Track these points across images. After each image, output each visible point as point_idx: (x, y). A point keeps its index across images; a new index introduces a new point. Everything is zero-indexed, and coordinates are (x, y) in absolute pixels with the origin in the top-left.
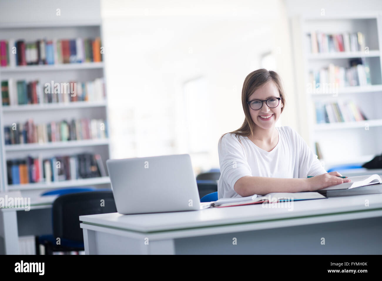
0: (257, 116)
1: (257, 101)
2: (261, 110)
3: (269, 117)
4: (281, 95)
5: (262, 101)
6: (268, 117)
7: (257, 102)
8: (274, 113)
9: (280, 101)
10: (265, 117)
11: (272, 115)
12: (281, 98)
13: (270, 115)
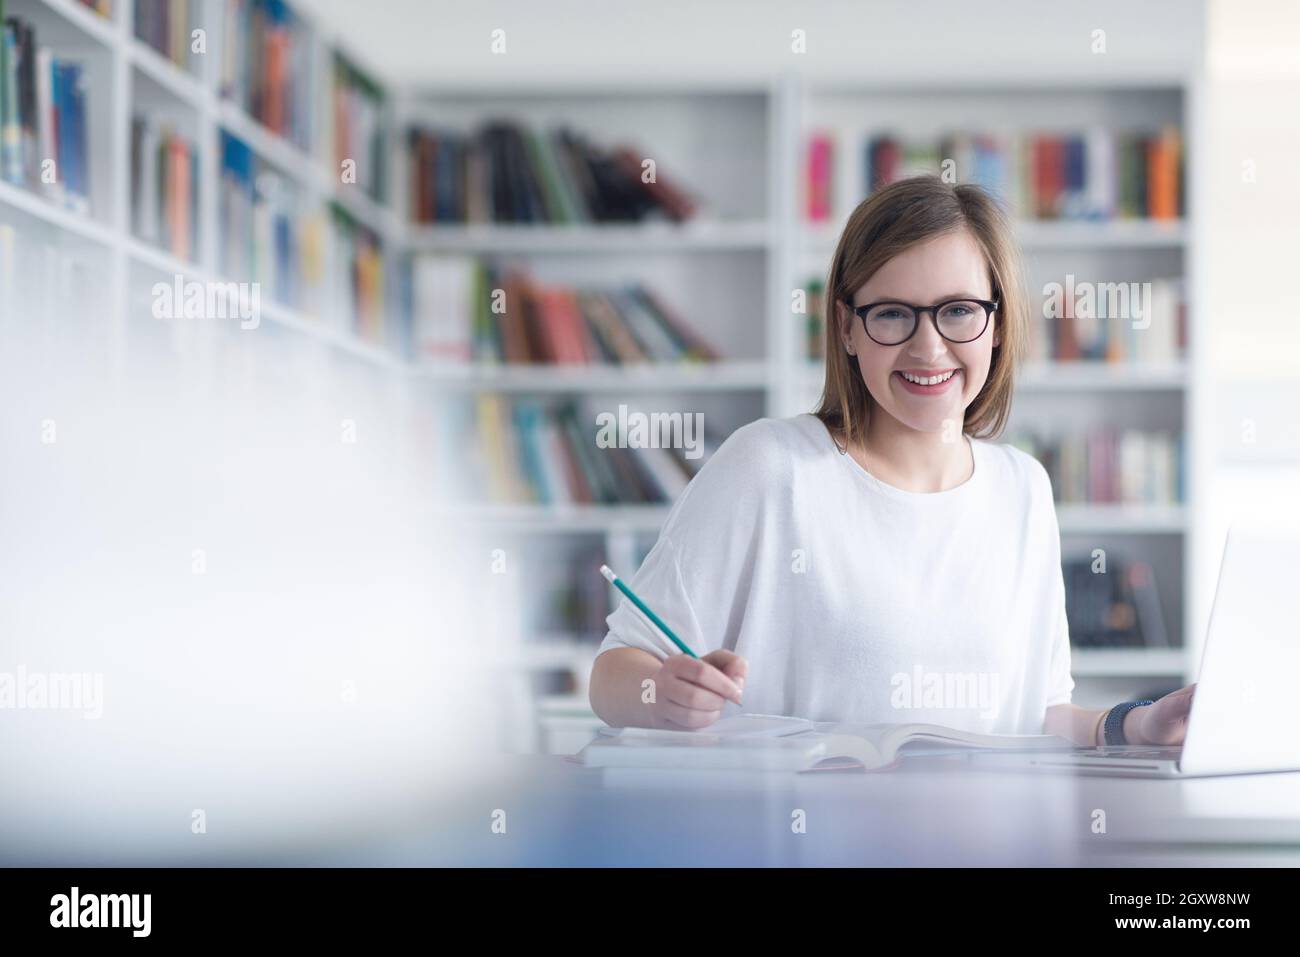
0: (890, 371)
1: (894, 309)
2: (911, 347)
3: (940, 378)
4: (997, 293)
5: (918, 310)
6: (934, 380)
7: (891, 314)
8: (962, 363)
9: (992, 315)
10: (924, 381)
11: (955, 372)
12: (996, 304)
13: (943, 372)
